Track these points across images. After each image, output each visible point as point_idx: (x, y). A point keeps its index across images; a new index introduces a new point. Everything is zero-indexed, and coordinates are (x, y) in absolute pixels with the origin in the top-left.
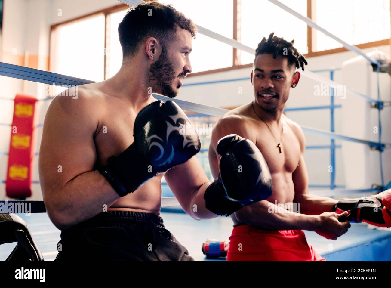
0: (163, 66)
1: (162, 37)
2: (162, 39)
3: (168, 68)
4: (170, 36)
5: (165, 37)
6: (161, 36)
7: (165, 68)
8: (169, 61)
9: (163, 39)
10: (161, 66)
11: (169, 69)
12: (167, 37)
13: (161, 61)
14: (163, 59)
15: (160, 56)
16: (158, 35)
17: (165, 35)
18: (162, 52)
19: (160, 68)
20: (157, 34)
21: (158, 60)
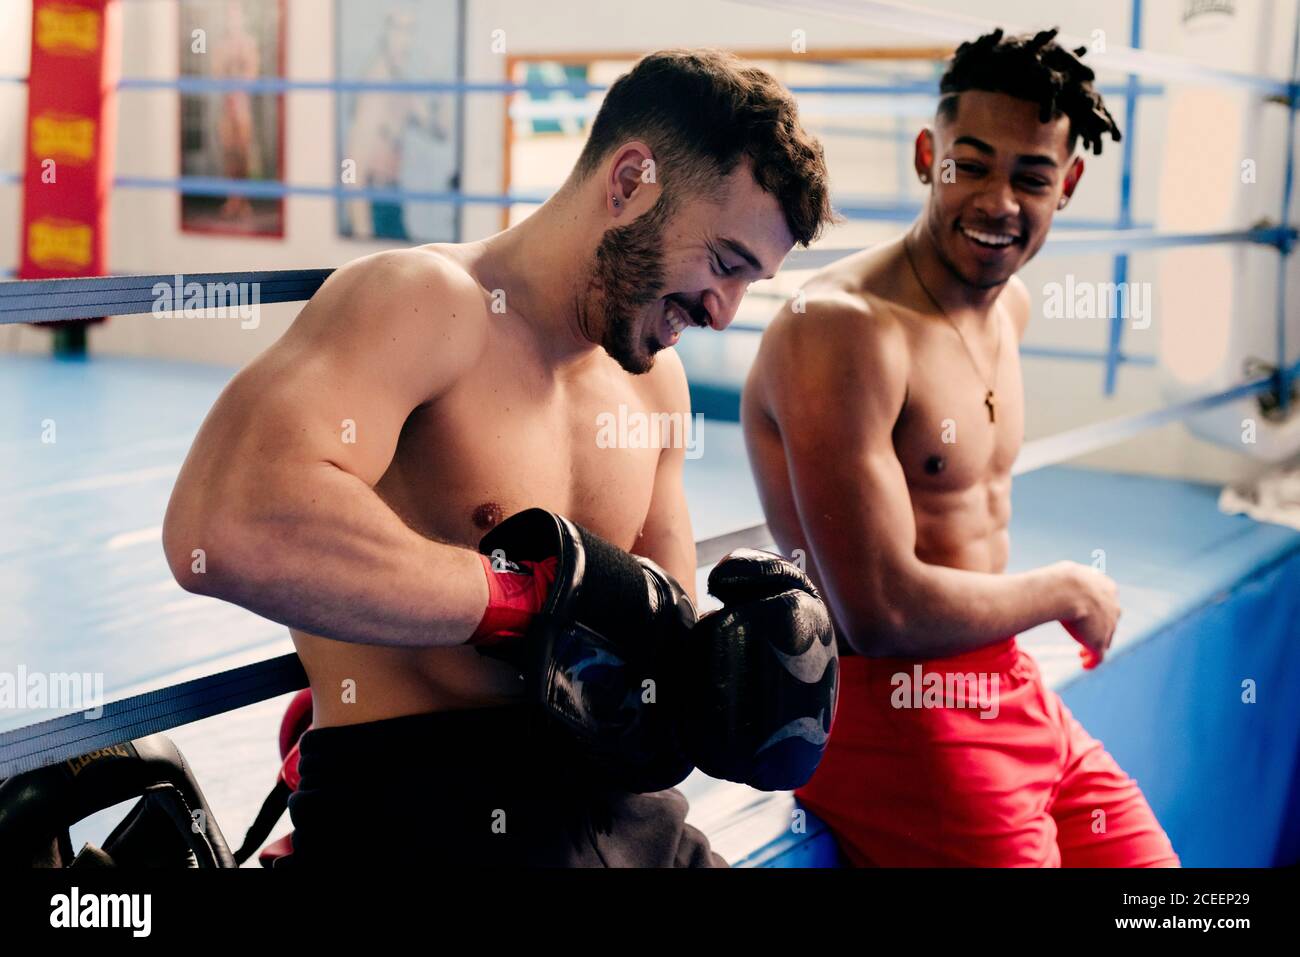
0: (636, 249)
1: (674, 166)
2: (670, 171)
3: (645, 262)
4: (698, 176)
5: (682, 171)
6: (674, 158)
7: (636, 257)
8: (659, 246)
9: (677, 172)
10: (629, 247)
11: (646, 268)
12: (687, 174)
13: (636, 234)
14: (644, 231)
15: (641, 217)
16: (667, 153)
17: (686, 165)
18: (654, 208)
19: (623, 251)
20: (667, 147)
21: (631, 225)
